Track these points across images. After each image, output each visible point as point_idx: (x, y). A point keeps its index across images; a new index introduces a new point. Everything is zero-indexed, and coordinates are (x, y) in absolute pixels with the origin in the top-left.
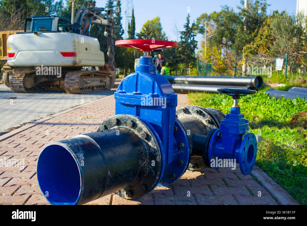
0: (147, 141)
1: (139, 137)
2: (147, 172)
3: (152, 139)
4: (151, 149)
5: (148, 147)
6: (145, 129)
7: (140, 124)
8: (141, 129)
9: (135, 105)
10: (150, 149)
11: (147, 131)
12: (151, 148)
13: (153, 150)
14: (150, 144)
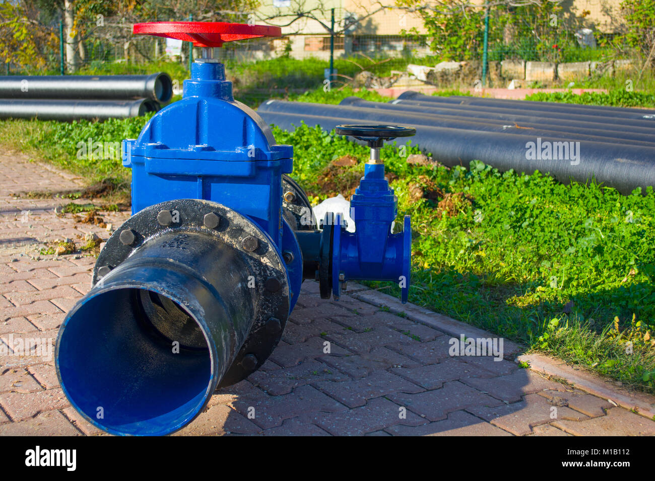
0: (256, 256)
1: (237, 249)
2: (259, 324)
3: (270, 249)
4: (268, 272)
5: (260, 269)
6: (251, 229)
7: (237, 219)
8: (239, 230)
9: (200, 176)
10: (265, 272)
11: (255, 233)
12: (268, 269)
13: (274, 274)
14: (265, 260)
